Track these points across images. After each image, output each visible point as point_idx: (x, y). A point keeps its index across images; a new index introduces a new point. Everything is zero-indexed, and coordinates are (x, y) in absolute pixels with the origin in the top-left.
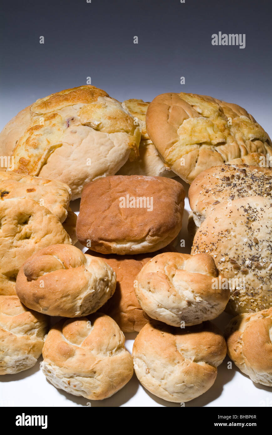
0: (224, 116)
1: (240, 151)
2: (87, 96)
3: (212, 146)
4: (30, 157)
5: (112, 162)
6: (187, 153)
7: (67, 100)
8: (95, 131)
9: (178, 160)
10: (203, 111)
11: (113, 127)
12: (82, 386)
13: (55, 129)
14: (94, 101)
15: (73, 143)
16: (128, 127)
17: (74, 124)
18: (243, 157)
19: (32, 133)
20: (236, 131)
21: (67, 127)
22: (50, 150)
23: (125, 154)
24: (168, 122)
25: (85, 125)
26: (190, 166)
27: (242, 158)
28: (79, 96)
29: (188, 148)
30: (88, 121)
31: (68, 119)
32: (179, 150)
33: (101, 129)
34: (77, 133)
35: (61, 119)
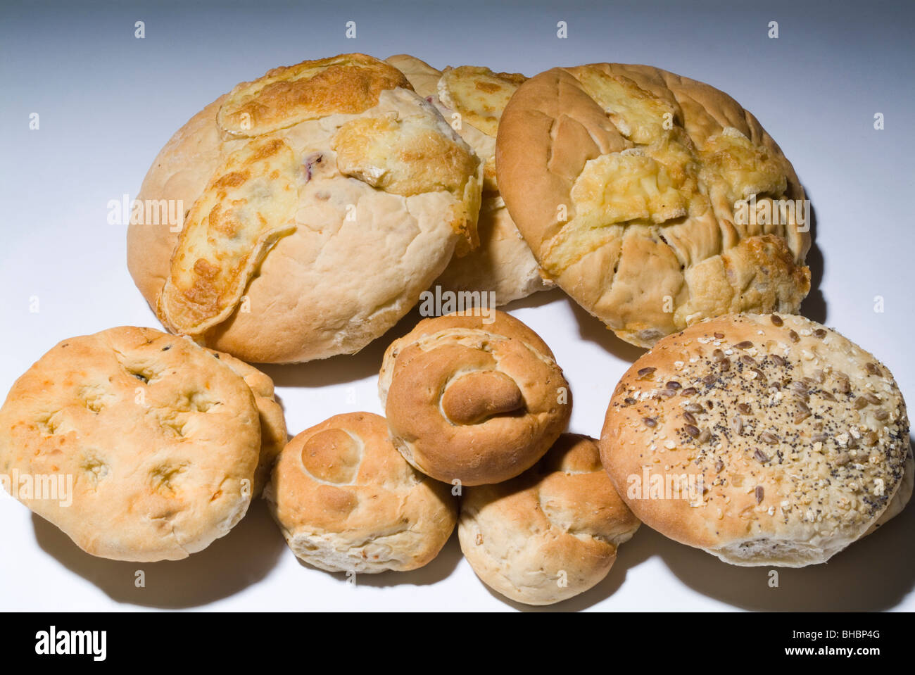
0: (685, 137)
1: (719, 234)
2: (354, 94)
3: (652, 229)
4: (220, 258)
5: (414, 273)
6: (594, 249)
7: (306, 103)
8: (372, 192)
9: (571, 266)
10: (633, 131)
11: (415, 181)
12: (389, 553)
13: (278, 185)
14: (371, 105)
15: (322, 228)
16: (452, 179)
17: (324, 172)
18: (728, 252)
19: (223, 196)
20: (713, 180)
21: (306, 180)
22: (267, 243)
23: (445, 249)
24: (548, 170)
25: (349, 176)
26: (601, 281)
27: (725, 253)
28: (335, 93)
29: (595, 236)
30: (357, 169)
31: (309, 159)
32: (575, 242)
33: (388, 186)
34: (330, 199)
35: (292, 157)
